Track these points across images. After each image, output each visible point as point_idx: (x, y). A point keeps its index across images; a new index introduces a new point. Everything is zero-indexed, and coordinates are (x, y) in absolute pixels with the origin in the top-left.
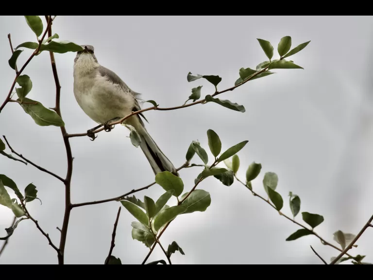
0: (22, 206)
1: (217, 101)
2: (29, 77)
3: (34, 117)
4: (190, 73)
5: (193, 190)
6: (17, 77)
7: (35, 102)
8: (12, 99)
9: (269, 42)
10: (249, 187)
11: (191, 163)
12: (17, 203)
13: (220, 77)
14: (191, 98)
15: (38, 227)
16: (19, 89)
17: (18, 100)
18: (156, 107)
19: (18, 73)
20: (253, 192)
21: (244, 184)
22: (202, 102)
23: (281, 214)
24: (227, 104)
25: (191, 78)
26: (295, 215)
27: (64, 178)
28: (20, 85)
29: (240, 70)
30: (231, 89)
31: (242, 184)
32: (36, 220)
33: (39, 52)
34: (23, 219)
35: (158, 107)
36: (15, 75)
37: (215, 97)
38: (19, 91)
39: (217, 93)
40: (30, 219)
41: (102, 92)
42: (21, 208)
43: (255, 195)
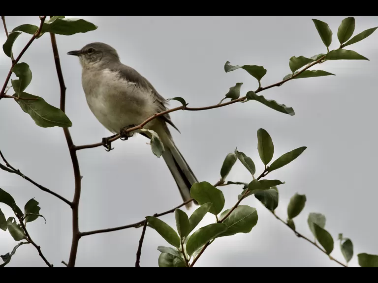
0: (21, 226)
1: (261, 99)
2: (28, 66)
3: (34, 116)
4: (228, 62)
5: (236, 206)
6: (13, 66)
7: (36, 97)
8: (7, 94)
9: (327, 25)
10: (291, 225)
11: (226, 180)
12: (15, 221)
13: (265, 68)
14: (228, 96)
15: (41, 254)
16: (16, 81)
17: (14, 96)
18: (184, 107)
19: (14, 62)
20: (296, 232)
21: (284, 223)
22: (243, 100)
23: (332, 258)
24: (272, 104)
25: (230, 68)
26: (348, 260)
27: (71, 200)
28: (17, 76)
29: (291, 59)
30: (278, 85)
31: (282, 223)
32: (38, 245)
33: (41, 34)
34: (22, 243)
35: (187, 106)
36: (11, 64)
37: (259, 94)
38: (15, 84)
39: (260, 89)
40: (31, 244)
41: (113, 92)
42: (20, 229)
43: (299, 236)
